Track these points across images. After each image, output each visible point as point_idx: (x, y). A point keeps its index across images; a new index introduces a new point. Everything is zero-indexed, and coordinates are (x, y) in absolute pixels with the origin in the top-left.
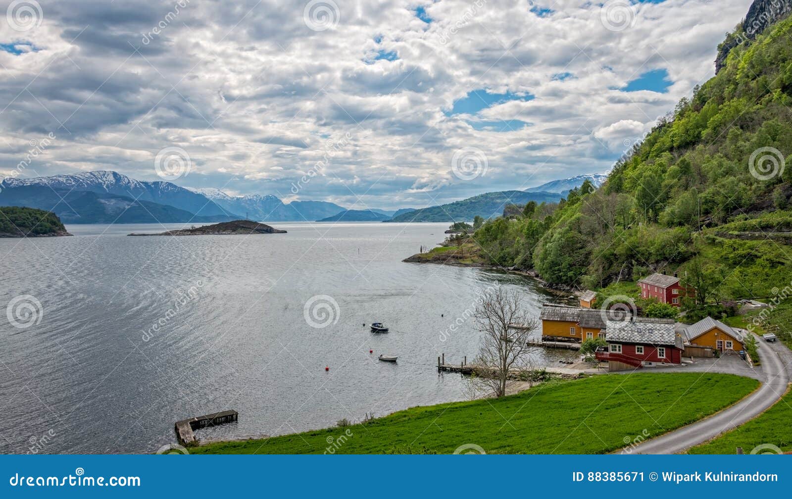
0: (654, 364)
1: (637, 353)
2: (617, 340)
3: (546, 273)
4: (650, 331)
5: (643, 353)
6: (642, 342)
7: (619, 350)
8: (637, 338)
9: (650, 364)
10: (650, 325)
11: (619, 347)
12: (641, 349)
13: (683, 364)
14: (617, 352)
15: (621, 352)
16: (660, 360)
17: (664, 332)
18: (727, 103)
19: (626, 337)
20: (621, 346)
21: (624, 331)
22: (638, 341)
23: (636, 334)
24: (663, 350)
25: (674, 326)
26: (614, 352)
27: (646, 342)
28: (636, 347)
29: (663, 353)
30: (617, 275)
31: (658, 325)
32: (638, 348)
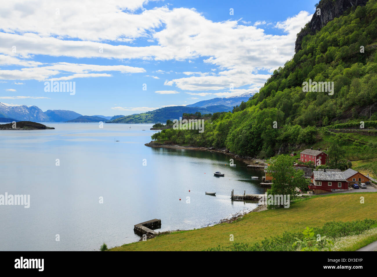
0: (336, 190)
1: (328, 185)
2: (320, 180)
3: (239, 150)
4: (334, 175)
5: (331, 185)
6: (331, 180)
7: (320, 185)
8: (329, 179)
9: (335, 190)
10: (333, 173)
11: (320, 183)
12: (331, 183)
13: (349, 190)
14: (319, 185)
15: (321, 185)
16: (339, 188)
17: (340, 175)
18: (317, 65)
19: (323, 178)
20: (321, 182)
21: (322, 175)
22: (329, 180)
23: (328, 176)
24: (340, 183)
25: (344, 172)
26: (318, 185)
27: (333, 180)
28: (328, 182)
29: (340, 185)
30: (278, 151)
31: (337, 172)
32: (329, 183)
